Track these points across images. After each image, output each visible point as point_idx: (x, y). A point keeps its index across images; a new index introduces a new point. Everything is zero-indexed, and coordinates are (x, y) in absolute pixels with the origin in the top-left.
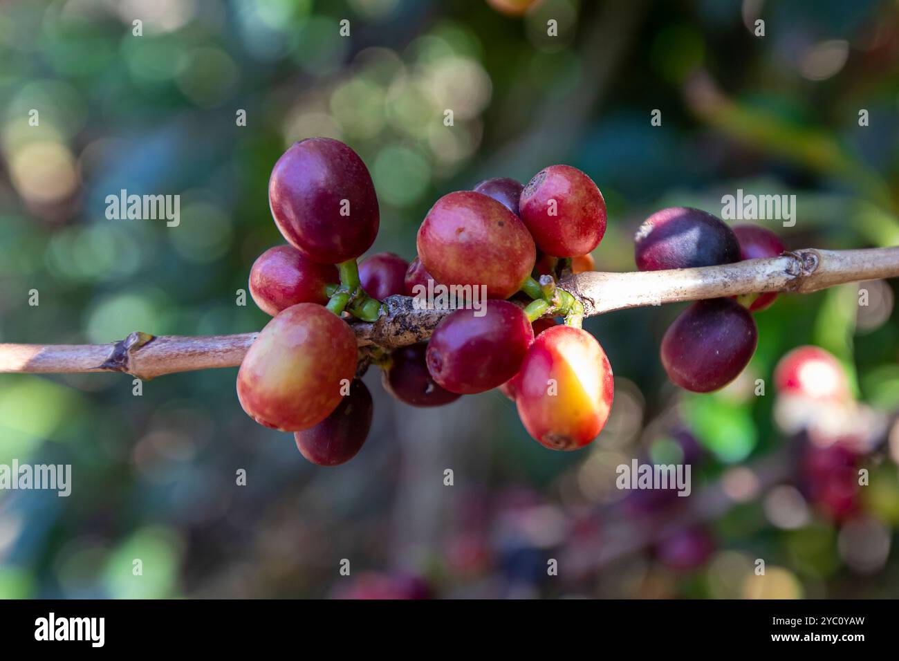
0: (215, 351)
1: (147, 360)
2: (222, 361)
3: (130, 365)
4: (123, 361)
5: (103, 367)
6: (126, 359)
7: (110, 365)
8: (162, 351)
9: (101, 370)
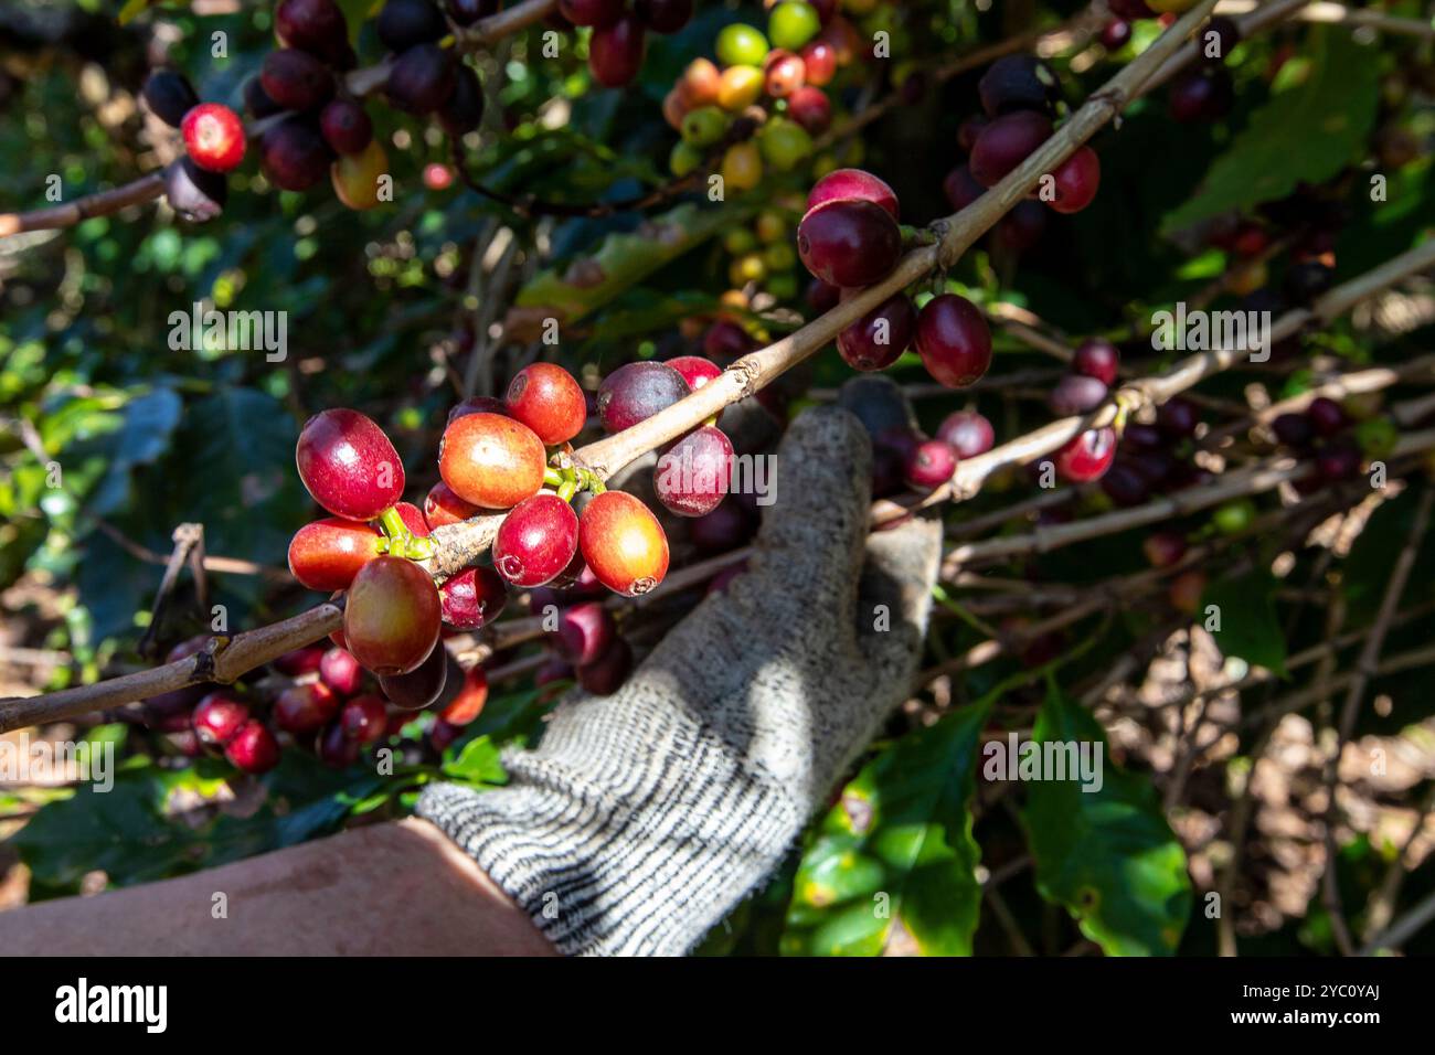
0: (294, 632)
1: (232, 661)
2: (301, 640)
3: (216, 671)
4: (209, 668)
5: (191, 680)
6: (212, 665)
7: (197, 675)
8: (244, 647)
9: (190, 684)
